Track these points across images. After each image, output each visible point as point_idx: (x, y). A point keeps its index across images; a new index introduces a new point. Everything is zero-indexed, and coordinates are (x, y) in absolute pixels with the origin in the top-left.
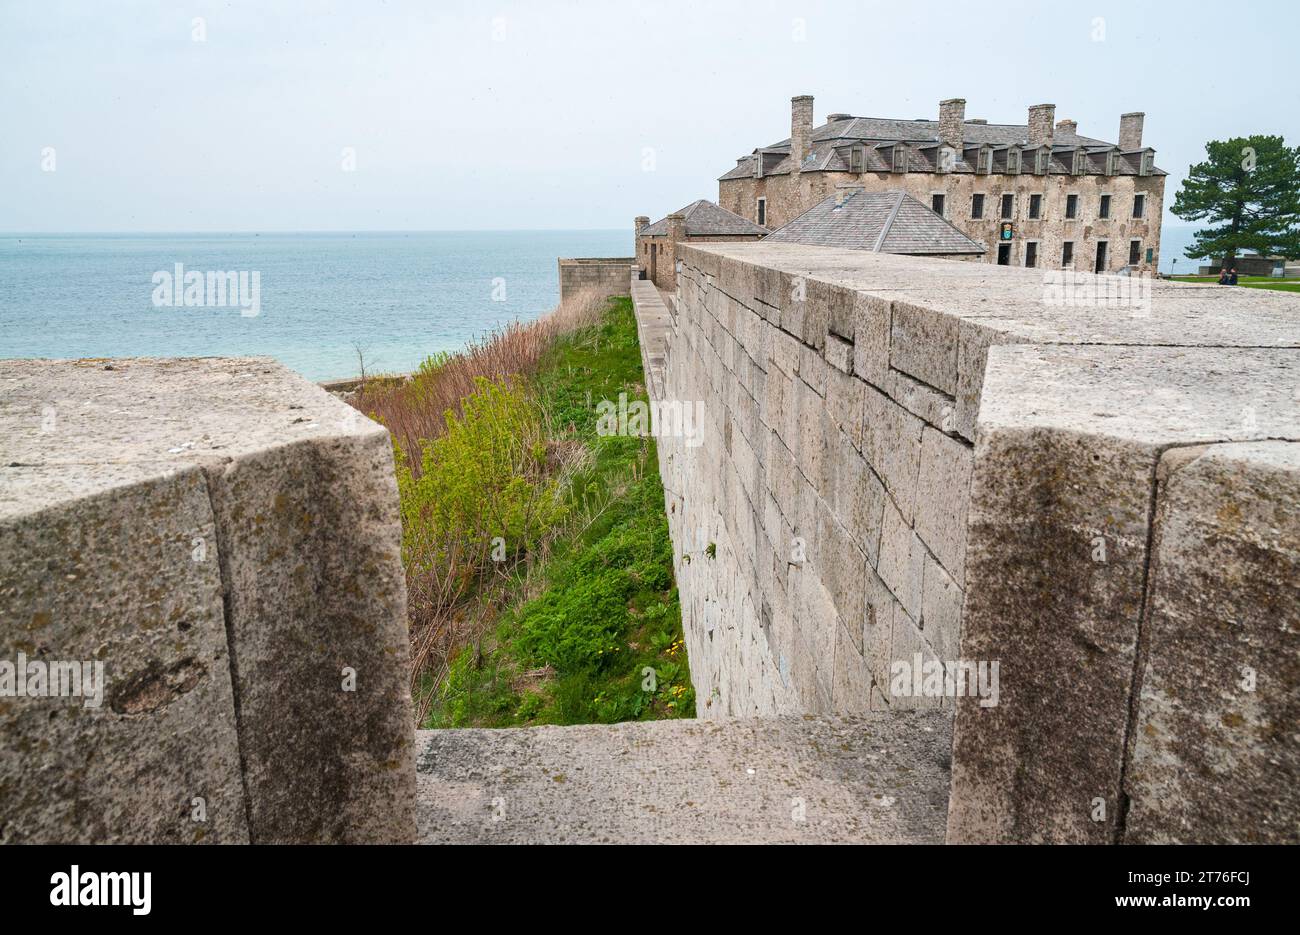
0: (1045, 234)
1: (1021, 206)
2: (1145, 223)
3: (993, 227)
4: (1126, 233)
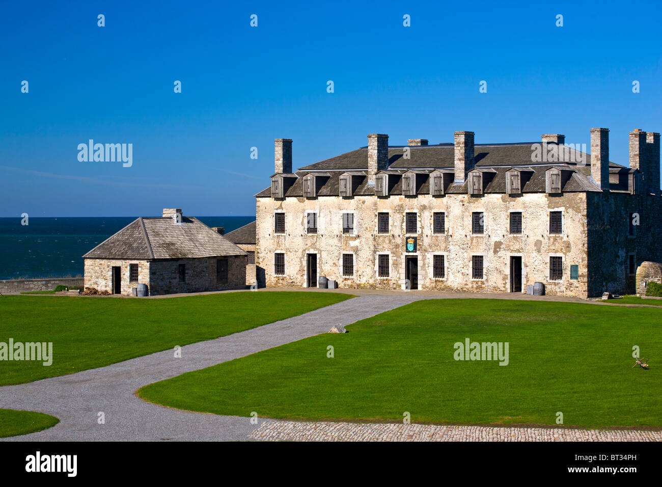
0: (451, 247)
1: (425, 223)
2: (565, 239)
3: (399, 241)
4: (543, 250)
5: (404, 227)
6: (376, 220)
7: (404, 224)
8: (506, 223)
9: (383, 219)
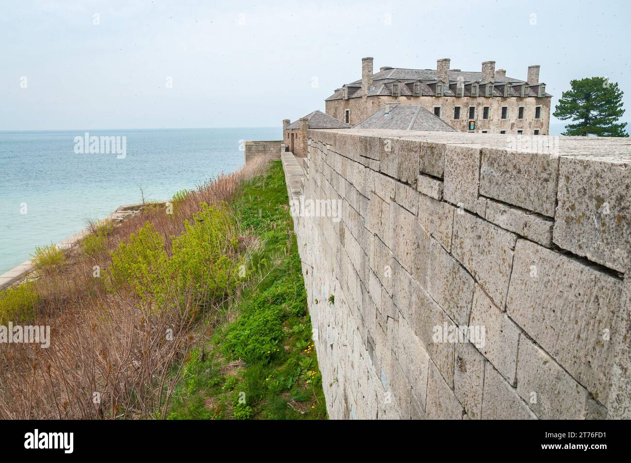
0: (491, 127)
1: (479, 113)
2: (541, 121)
3: (465, 124)
4: (532, 127)
5: (469, 116)
6: (454, 111)
7: (469, 114)
8: (517, 112)
9: (457, 110)
